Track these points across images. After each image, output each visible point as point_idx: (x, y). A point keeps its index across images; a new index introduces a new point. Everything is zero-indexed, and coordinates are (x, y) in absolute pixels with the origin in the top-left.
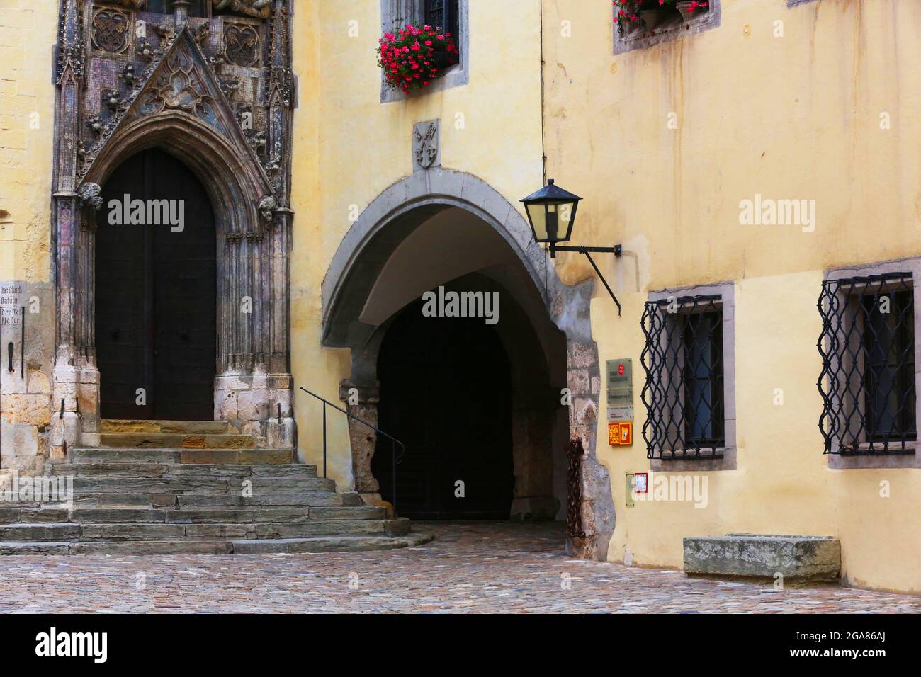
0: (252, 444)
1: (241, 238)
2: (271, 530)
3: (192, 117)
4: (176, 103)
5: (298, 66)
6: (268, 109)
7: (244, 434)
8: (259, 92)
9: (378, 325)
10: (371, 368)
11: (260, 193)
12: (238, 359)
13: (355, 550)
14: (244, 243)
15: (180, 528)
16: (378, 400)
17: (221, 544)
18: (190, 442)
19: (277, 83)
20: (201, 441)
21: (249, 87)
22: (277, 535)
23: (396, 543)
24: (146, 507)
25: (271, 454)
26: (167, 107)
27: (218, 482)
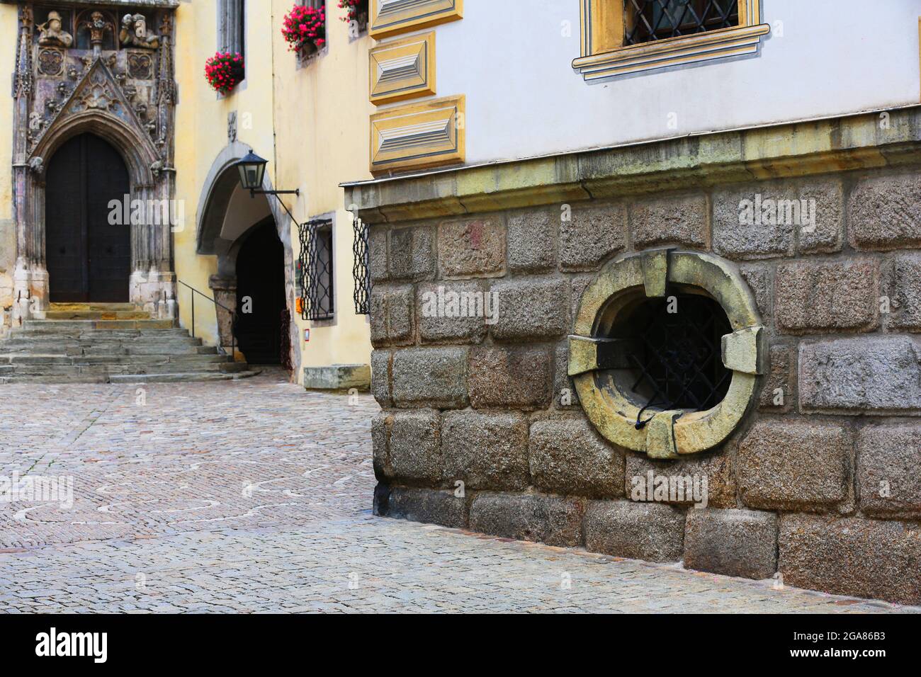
0: (148, 317)
1: (142, 188)
2: (139, 369)
3: (106, 113)
4: (95, 105)
5: (178, 77)
6: (158, 105)
7: (145, 311)
8: (152, 95)
9: (234, 240)
10: (231, 268)
11: (153, 159)
12: (141, 264)
13: (193, 381)
14: (144, 190)
15: (78, 368)
16: (235, 288)
17: (101, 378)
18: (106, 316)
19: (163, 90)
20: (114, 315)
21: (145, 92)
22: (143, 372)
23: (223, 377)
24: (62, 356)
25: (158, 323)
26: (89, 108)
27: (115, 340)
